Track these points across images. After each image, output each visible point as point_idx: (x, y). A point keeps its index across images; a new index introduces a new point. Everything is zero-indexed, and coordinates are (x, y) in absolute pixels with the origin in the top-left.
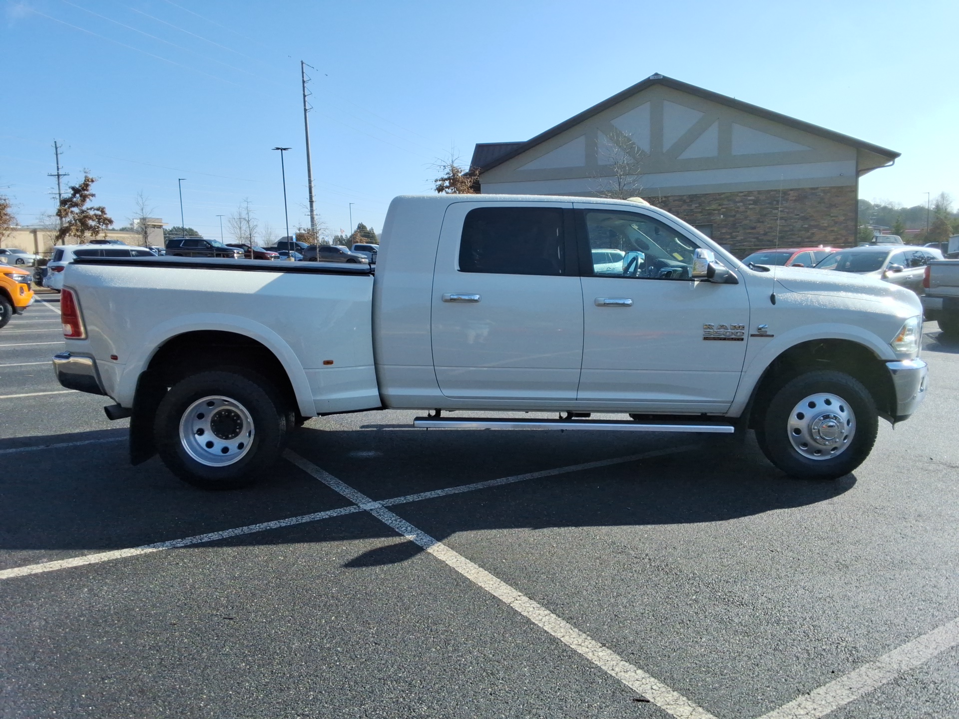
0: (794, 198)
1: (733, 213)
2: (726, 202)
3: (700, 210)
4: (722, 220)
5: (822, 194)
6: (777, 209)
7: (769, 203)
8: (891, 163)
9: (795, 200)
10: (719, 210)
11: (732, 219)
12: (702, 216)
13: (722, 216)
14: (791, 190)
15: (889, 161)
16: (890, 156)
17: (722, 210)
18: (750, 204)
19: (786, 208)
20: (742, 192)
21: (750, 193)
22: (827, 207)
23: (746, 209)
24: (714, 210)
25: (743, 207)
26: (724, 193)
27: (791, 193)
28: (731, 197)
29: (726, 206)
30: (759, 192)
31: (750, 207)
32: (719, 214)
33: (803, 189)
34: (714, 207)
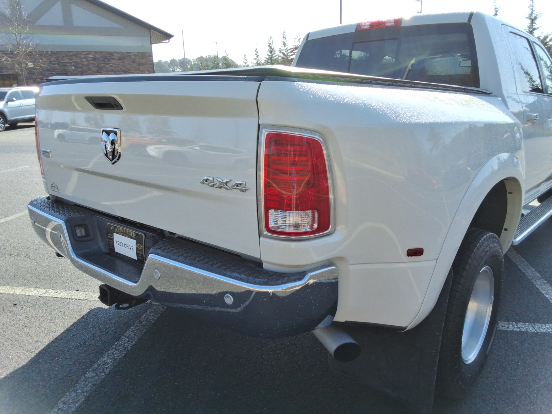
0: (118, 58)
1: (80, 65)
2: (74, 58)
3: (57, 62)
4: (74, 70)
5: (134, 57)
6: (108, 64)
7: (103, 60)
8: (168, 41)
9: (119, 60)
10: (70, 63)
11: (80, 69)
12: (59, 66)
13: (73, 67)
14: (115, 53)
15: (166, 39)
16: (168, 36)
17: (72, 63)
18: (91, 60)
19: (114, 64)
20: (84, 52)
21: (89, 53)
22: (137, 65)
23: (88, 63)
24: (67, 63)
25: (87, 62)
26: (72, 52)
27: (115, 54)
28: (77, 54)
29: (74, 61)
30: (96, 53)
31: (91, 62)
32: (71, 66)
33: (122, 53)
34: (66, 60)
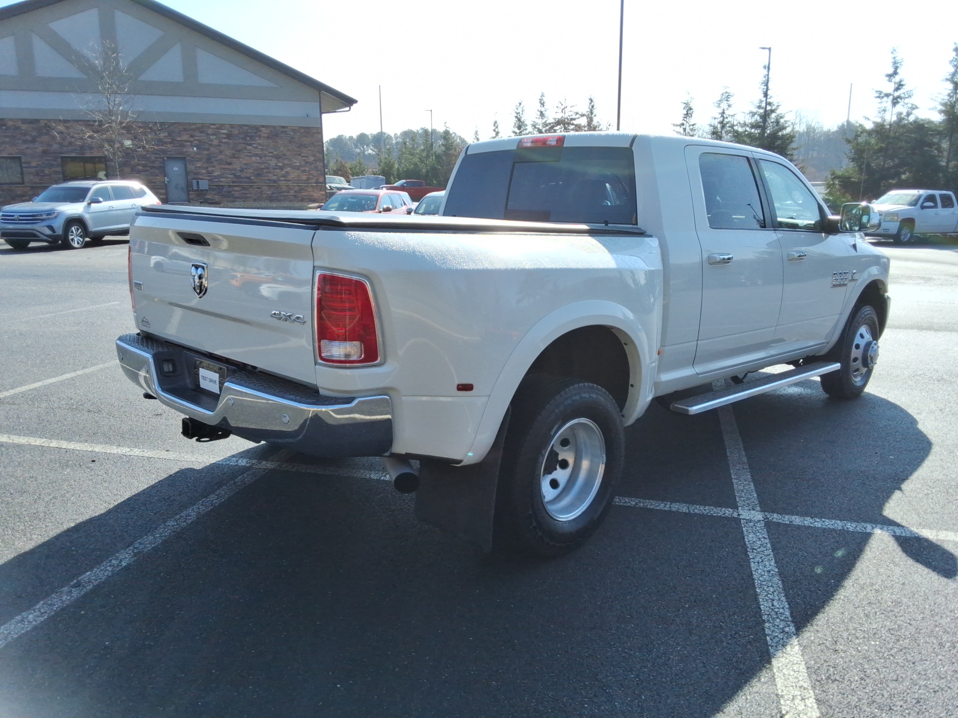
0: (266, 135)
1: (207, 146)
2: (197, 134)
3: (170, 140)
4: (196, 153)
5: (292, 133)
6: (250, 145)
7: (243, 139)
8: (348, 109)
9: (268, 138)
10: (191, 142)
11: (205, 152)
12: (173, 147)
13: (195, 149)
14: (263, 126)
15: (346, 106)
16: (349, 102)
17: (194, 142)
18: (224, 138)
19: (260, 144)
20: (214, 125)
21: (221, 126)
22: (297, 147)
23: (219, 143)
24: (186, 141)
25: (217, 141)
26: (195, 124)
27: (263, 129)
28: (202, 128)
29: (198, 138)
30: (232, 126)
31: (224, 140)
32: (193, 146)
33: (274, 127)
34: (185, 137)
